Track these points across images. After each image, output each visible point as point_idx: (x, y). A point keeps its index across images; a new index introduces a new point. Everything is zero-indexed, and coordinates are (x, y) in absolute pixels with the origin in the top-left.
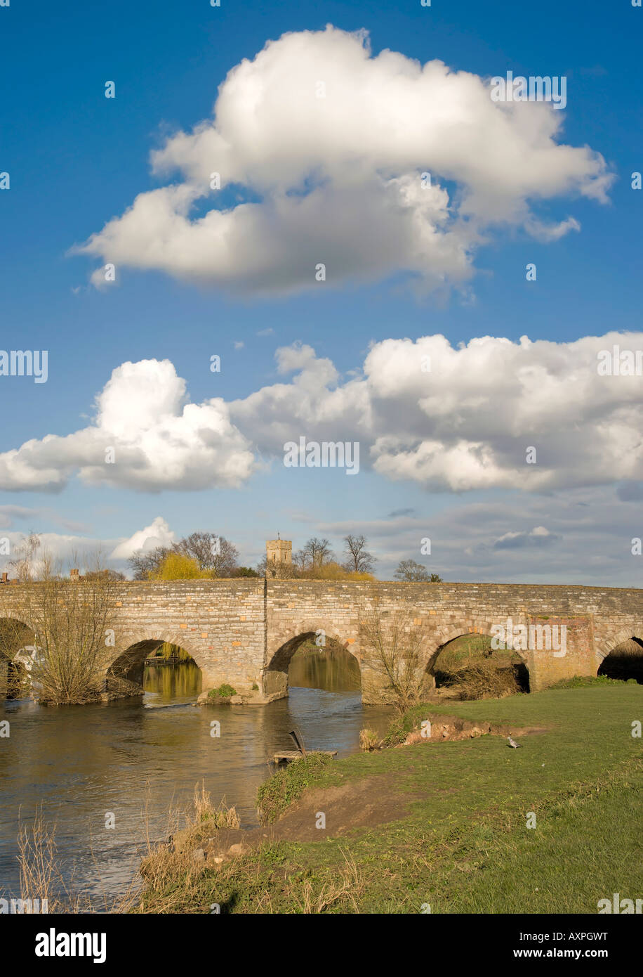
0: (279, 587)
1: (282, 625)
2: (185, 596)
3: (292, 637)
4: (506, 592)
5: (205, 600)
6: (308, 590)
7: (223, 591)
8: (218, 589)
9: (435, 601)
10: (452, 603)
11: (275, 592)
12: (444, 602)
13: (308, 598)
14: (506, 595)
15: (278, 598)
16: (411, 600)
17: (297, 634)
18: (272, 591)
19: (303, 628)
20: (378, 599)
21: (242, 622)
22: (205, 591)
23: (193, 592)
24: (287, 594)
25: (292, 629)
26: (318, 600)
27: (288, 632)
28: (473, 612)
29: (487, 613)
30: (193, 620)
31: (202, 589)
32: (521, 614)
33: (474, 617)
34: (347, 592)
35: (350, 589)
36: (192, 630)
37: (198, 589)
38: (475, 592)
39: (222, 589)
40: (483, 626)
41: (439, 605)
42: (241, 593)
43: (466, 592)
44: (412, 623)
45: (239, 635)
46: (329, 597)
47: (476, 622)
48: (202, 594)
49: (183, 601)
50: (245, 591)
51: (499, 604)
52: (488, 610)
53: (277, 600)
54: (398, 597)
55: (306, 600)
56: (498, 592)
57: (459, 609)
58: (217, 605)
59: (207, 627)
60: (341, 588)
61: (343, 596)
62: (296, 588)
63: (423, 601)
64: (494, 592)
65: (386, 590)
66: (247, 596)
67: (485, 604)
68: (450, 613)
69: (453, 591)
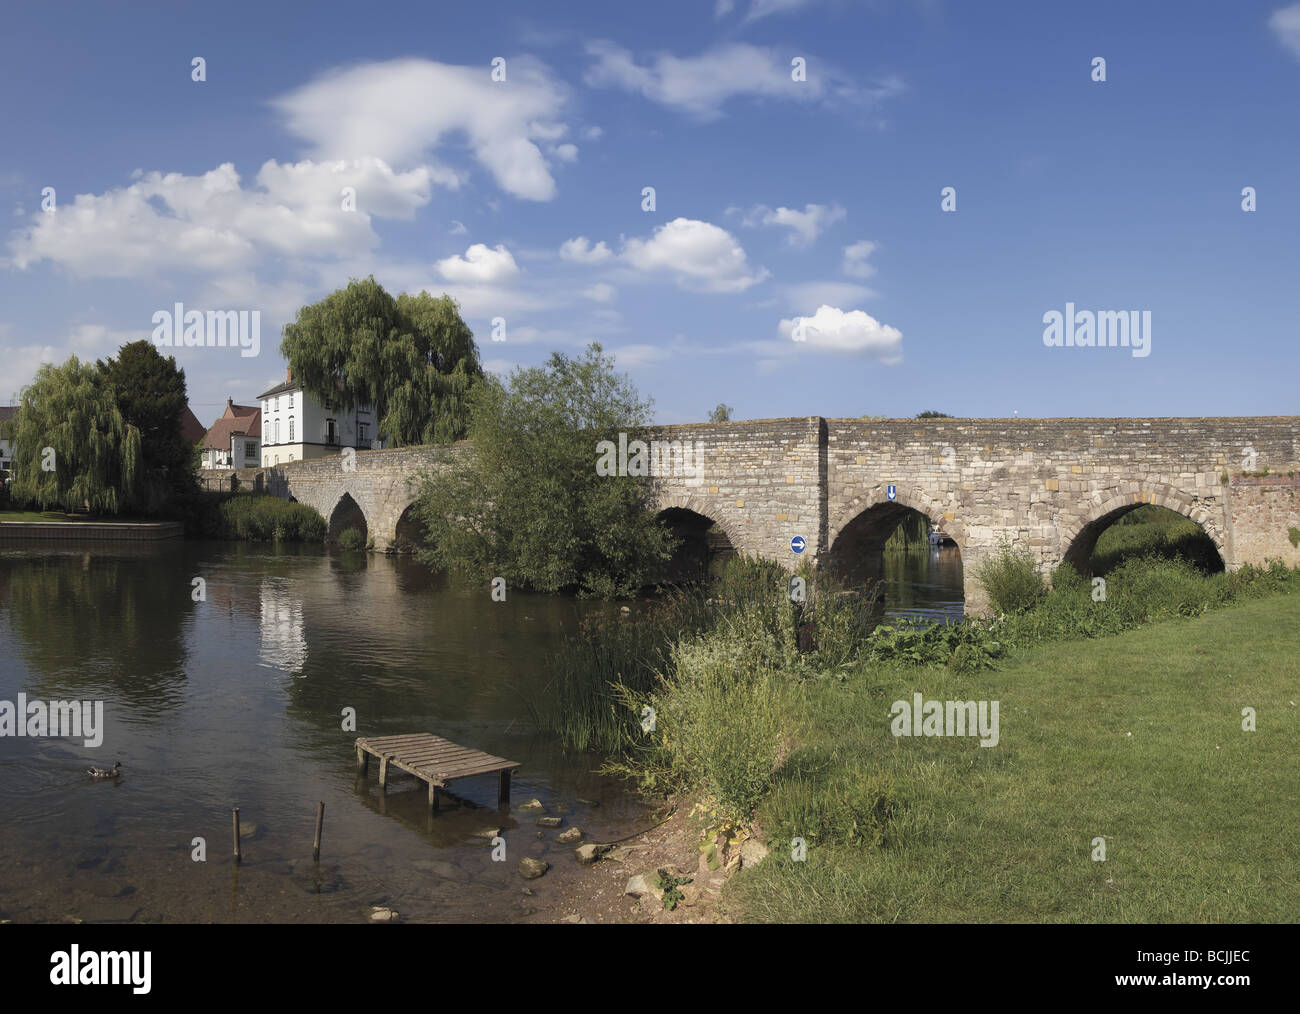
0: (844, 432)
1: (849, 492)
2: (716, 447)
3: (863, 510)
4: (1195, 431)
5: (741, 453)
6: (886, 435)
7: (763, 438)
8: (757, 435)
9: (1081, 450)
10: (1109, 453)
11: (838, 440)
12: (1095, 451)
13: (886, 448)
14: (1195, 436)
15: (842, 449)
16: (1043, 448)
17: (870, 504)
18: (834, 438)
19: (877, 496)
20: (991, 448)
21: (790, 485)
22: (740, 439)
23: (726, 440)
24: (855, 443)
25: (863, 497)
26: (900, 452)
27: (856, 501)
28: (1142, 467)
29: (1163, 468)
30: (727, 481)
31: (737, 435)
32: (1217, 468)
33: (1143, 476)
34: (943, 438)
35: (948, 432)
36: (726, 495)
37: (731, 435)
38: (1144, 432)
39: (761, 434)
40: (1157, 492)
41: (1086, 456)
42: (787, 442)
43: (1131, 433)
44: (1042, 487)
45: (786, 504)
46: (915, 446)
47: (1145, 485)
48: (736, 443)
49: (713, 454)
50: (794, 437)
51: (1183, 453)
52: (1165, 463)
53: (842, 451)
54: (1022, 444)
55: (882, 452)
56: (1183, 432)
57: (1119, 462)
58: (755, 459)
59: (744, 491)
60: (935, 432)
61: (937, 444)
62: (867, 433)
63: (1063, 450)
64: (1176, 432)
65: (1004, 433)
66: (795, 445)
67: (1161, 453)
68: (1104, 469)
69: (1111, 433)
